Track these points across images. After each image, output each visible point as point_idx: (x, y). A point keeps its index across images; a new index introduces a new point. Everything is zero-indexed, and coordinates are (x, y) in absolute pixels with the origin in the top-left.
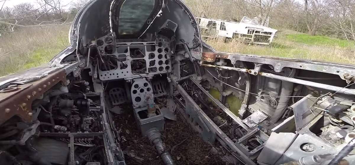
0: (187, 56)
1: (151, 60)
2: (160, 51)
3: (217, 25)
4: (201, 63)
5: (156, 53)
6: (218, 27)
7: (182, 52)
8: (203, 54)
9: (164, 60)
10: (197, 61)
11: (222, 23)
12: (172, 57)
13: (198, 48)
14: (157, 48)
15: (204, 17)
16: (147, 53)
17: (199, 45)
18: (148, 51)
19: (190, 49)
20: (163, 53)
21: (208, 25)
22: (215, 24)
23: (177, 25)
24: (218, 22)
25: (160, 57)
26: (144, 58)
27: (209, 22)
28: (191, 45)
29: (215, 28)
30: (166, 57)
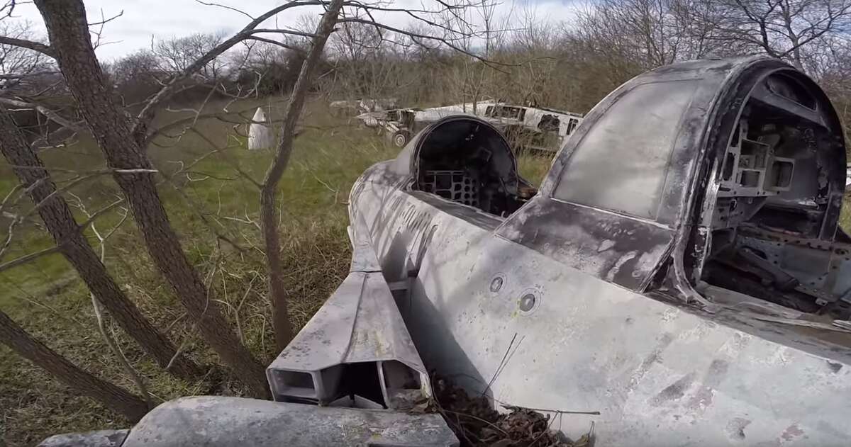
0: (501, 190)
1: (456, 192)
2: (467, 182)
3: (561, 124)
4: (516, 198)
5: (463, 185)
6: (563, 129)
7: (495, 185)
8: (518, 189)
9: (471, 193)
10: (512, 196)
11: (571, 120)
12: (482, 190)
13: (514, 183)
14: (464, 178)
15: (533, 104)
16: (453, 184)
17: (516, 179)
18: (454, 181)
19: (504, 183)
20: (471, 186)
21: (541, 124)
22: (556, 122)
23: (490, 152)
24: (564, 119)
25: (467, 189)
26: (450, 190)
27: (544, 116)
28: (506, 179)
29: (558, 130)
30: (473, 190)
